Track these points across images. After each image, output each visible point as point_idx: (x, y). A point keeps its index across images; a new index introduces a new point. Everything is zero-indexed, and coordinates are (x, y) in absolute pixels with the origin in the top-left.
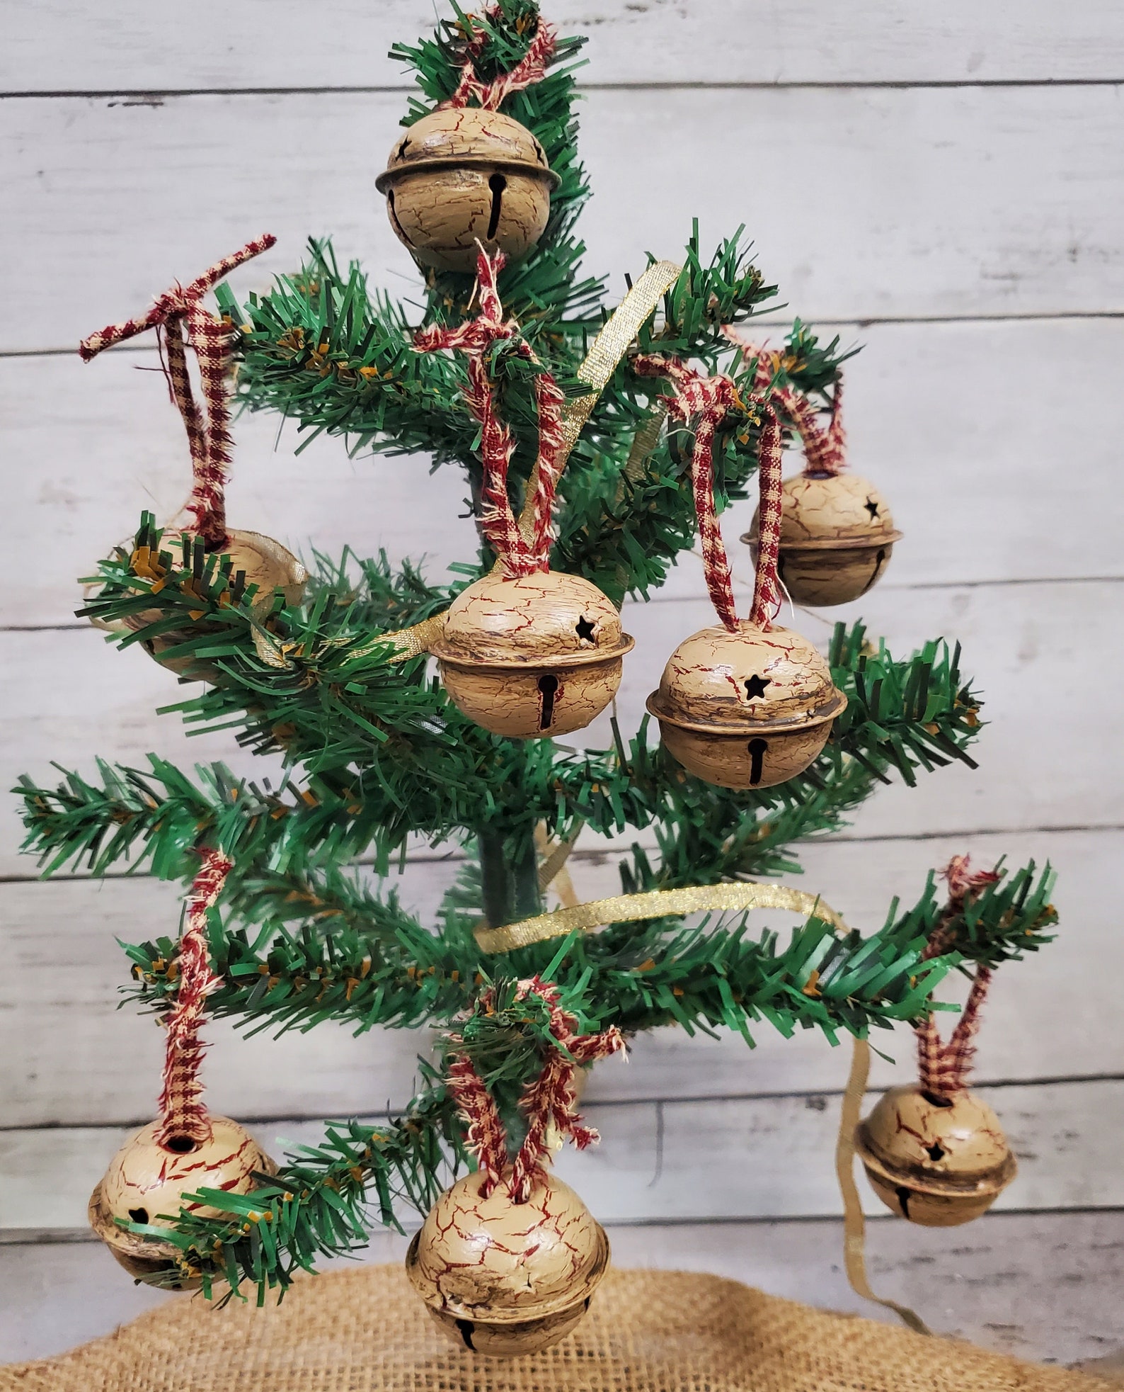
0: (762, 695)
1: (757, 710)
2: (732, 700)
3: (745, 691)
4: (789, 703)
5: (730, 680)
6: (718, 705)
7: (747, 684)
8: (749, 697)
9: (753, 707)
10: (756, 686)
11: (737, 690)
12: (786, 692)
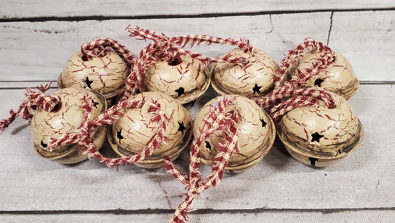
0: (318, 141)
1: (314, 147)
2: (305, 141)
3: (311, 138)
4: (330, 147)
5: (306, 132)
6: (298, 140)
7: (313, 135)
8: (312, 141)
9: (313, 146)
10: (316, 137)
11: (308, 137)
12: (329, 142)
